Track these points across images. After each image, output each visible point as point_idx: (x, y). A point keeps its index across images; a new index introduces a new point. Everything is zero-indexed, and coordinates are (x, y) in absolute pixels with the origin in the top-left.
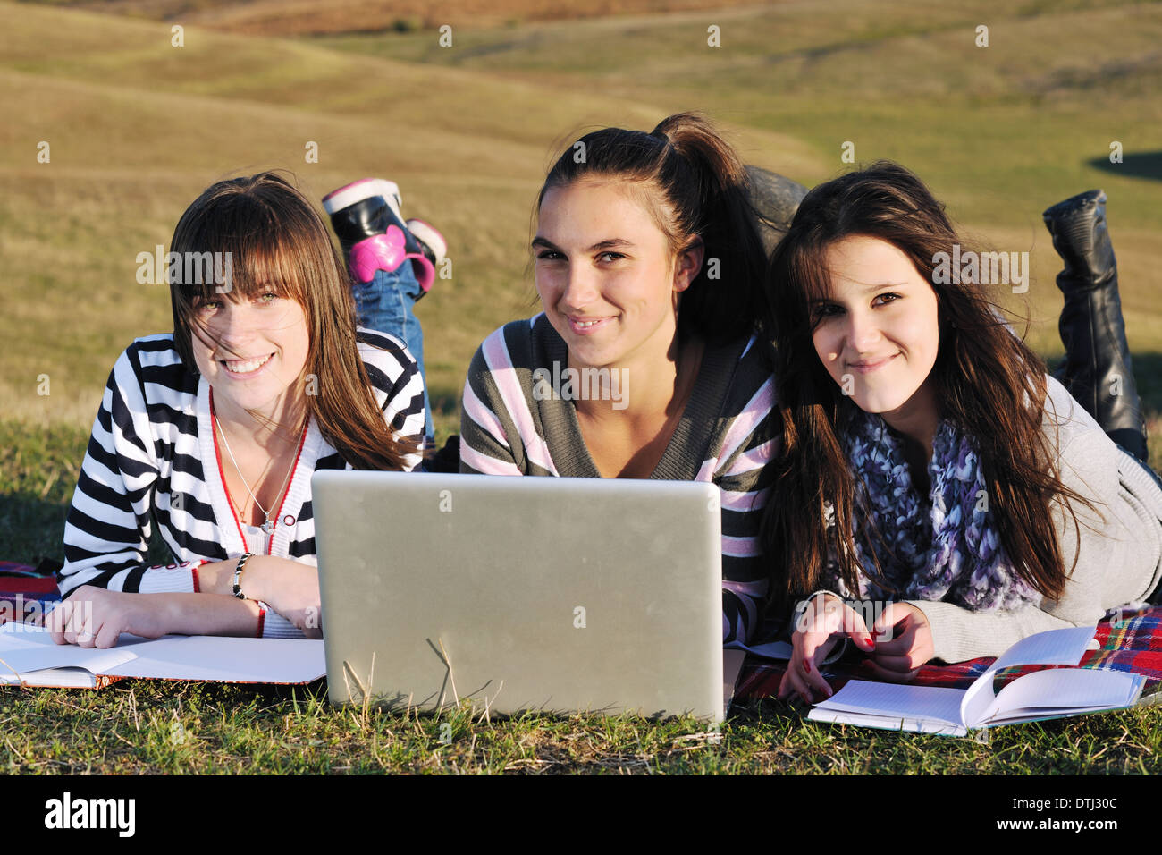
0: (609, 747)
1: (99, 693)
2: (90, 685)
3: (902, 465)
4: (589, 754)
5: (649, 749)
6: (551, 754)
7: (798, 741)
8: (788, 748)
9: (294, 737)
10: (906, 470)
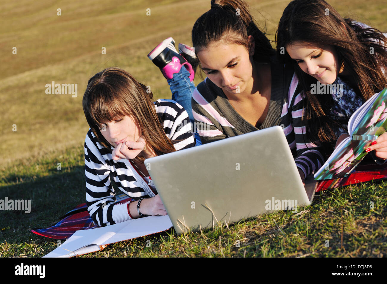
0: (270, 226)
1: (103, 251)
2: (98, 250)
3: (351, 90)
4: (263, 231)
5: (284, 223)
6: (250, 235)
7: (335, 206)
8: (331, 209)
9: (164, 251)
10: (353, 91)
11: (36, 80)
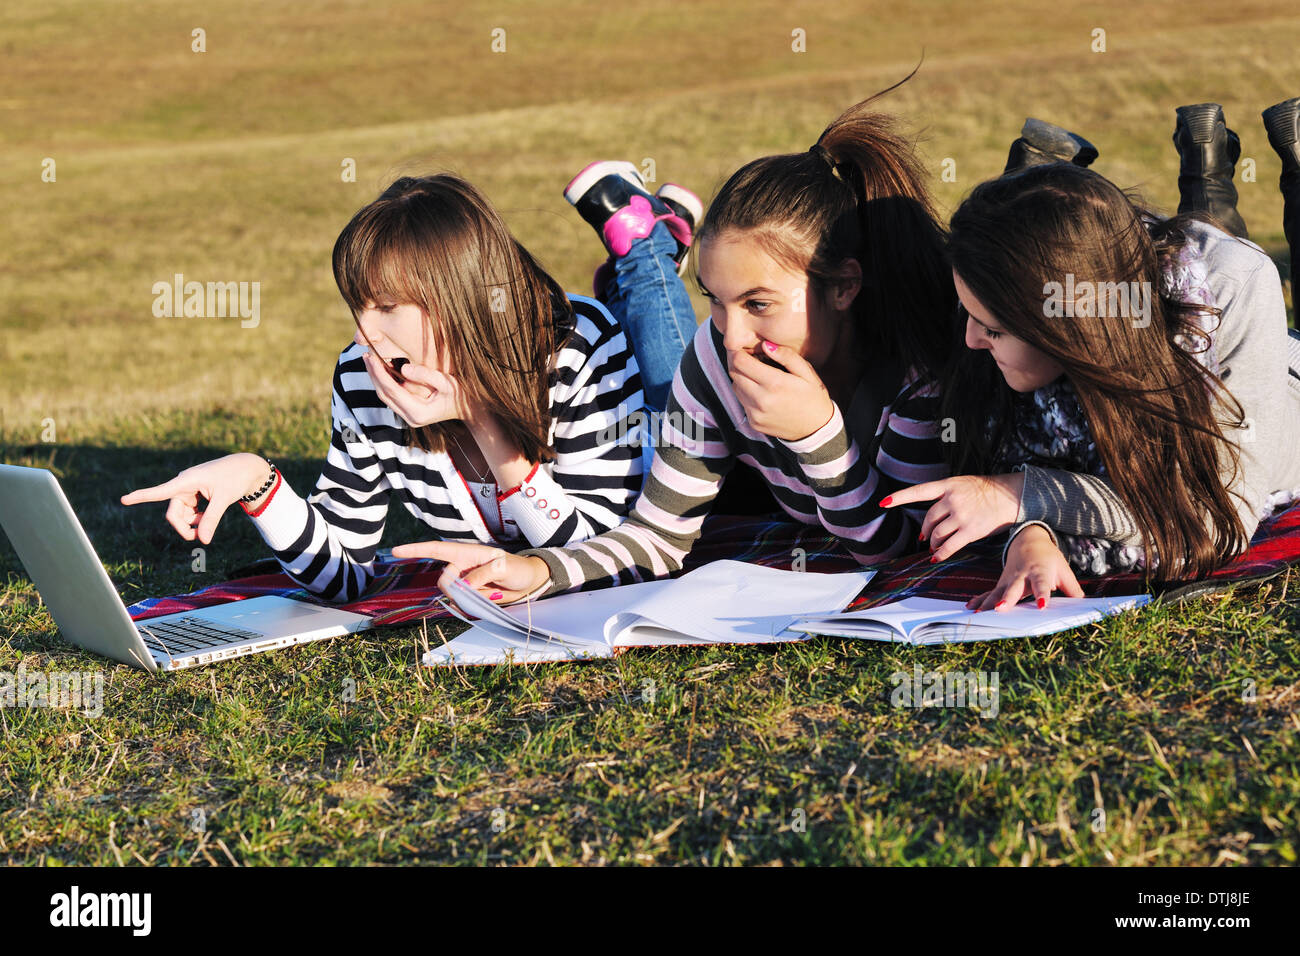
11: (525, 143)
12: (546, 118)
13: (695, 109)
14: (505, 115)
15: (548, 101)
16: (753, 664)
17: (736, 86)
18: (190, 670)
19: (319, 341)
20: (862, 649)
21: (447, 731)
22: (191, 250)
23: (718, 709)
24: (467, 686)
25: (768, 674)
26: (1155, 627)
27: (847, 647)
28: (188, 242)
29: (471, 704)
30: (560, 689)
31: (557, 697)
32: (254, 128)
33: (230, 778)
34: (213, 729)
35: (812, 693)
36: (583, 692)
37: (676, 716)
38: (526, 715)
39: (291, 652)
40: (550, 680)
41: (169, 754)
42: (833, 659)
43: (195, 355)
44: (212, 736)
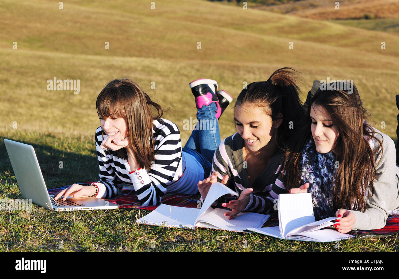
11: (139, 68)
12: (147, 62)
13: (192, 67)
14: (134, 59)
15: (148, 57)
16: (237, 238)
17: (205, 62)
18: (63, 212)
19: (69, 117)
20: (269, 238)
21: (146, 243)
22: (34, 83)
23: (228, 249)
24: (150, 230)
25: (241, 241)
26: (357, 246)
27: (265, 237)
28: (33, 81)
29: (151, 236)
30: (178, 236)
31: (178, 238)
32: (57, 50)
33: (82, 246)
34: (74, 231)
35: (255, 249)
36: (185, 238)
37: (215, 249)
38: (168, 242)
39: (94, 211)
40: (175, 233)
41: (60, 236)
42: (260, 240)
43: (31, 115)
44: (74, 233)
